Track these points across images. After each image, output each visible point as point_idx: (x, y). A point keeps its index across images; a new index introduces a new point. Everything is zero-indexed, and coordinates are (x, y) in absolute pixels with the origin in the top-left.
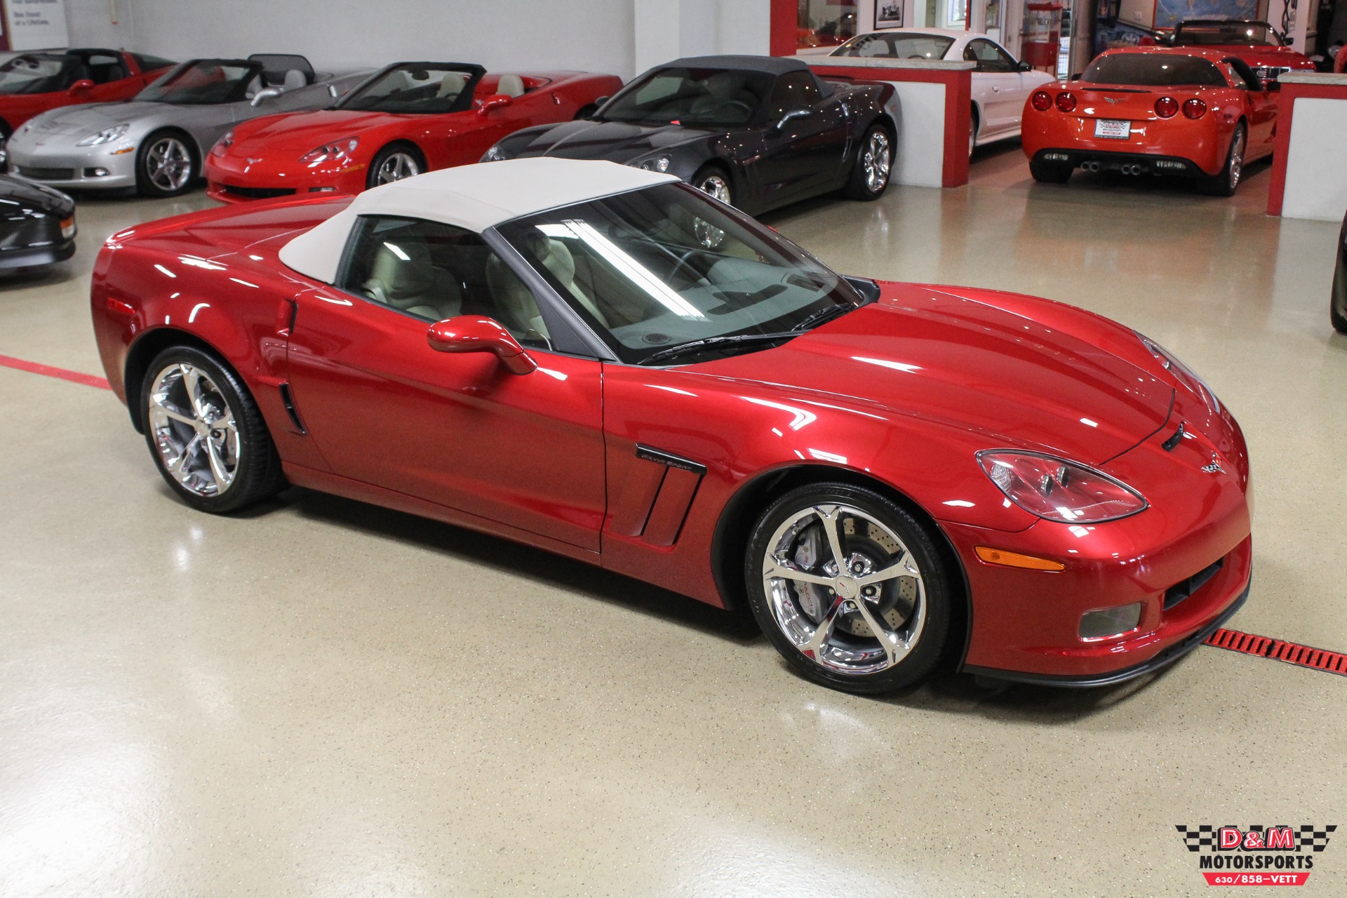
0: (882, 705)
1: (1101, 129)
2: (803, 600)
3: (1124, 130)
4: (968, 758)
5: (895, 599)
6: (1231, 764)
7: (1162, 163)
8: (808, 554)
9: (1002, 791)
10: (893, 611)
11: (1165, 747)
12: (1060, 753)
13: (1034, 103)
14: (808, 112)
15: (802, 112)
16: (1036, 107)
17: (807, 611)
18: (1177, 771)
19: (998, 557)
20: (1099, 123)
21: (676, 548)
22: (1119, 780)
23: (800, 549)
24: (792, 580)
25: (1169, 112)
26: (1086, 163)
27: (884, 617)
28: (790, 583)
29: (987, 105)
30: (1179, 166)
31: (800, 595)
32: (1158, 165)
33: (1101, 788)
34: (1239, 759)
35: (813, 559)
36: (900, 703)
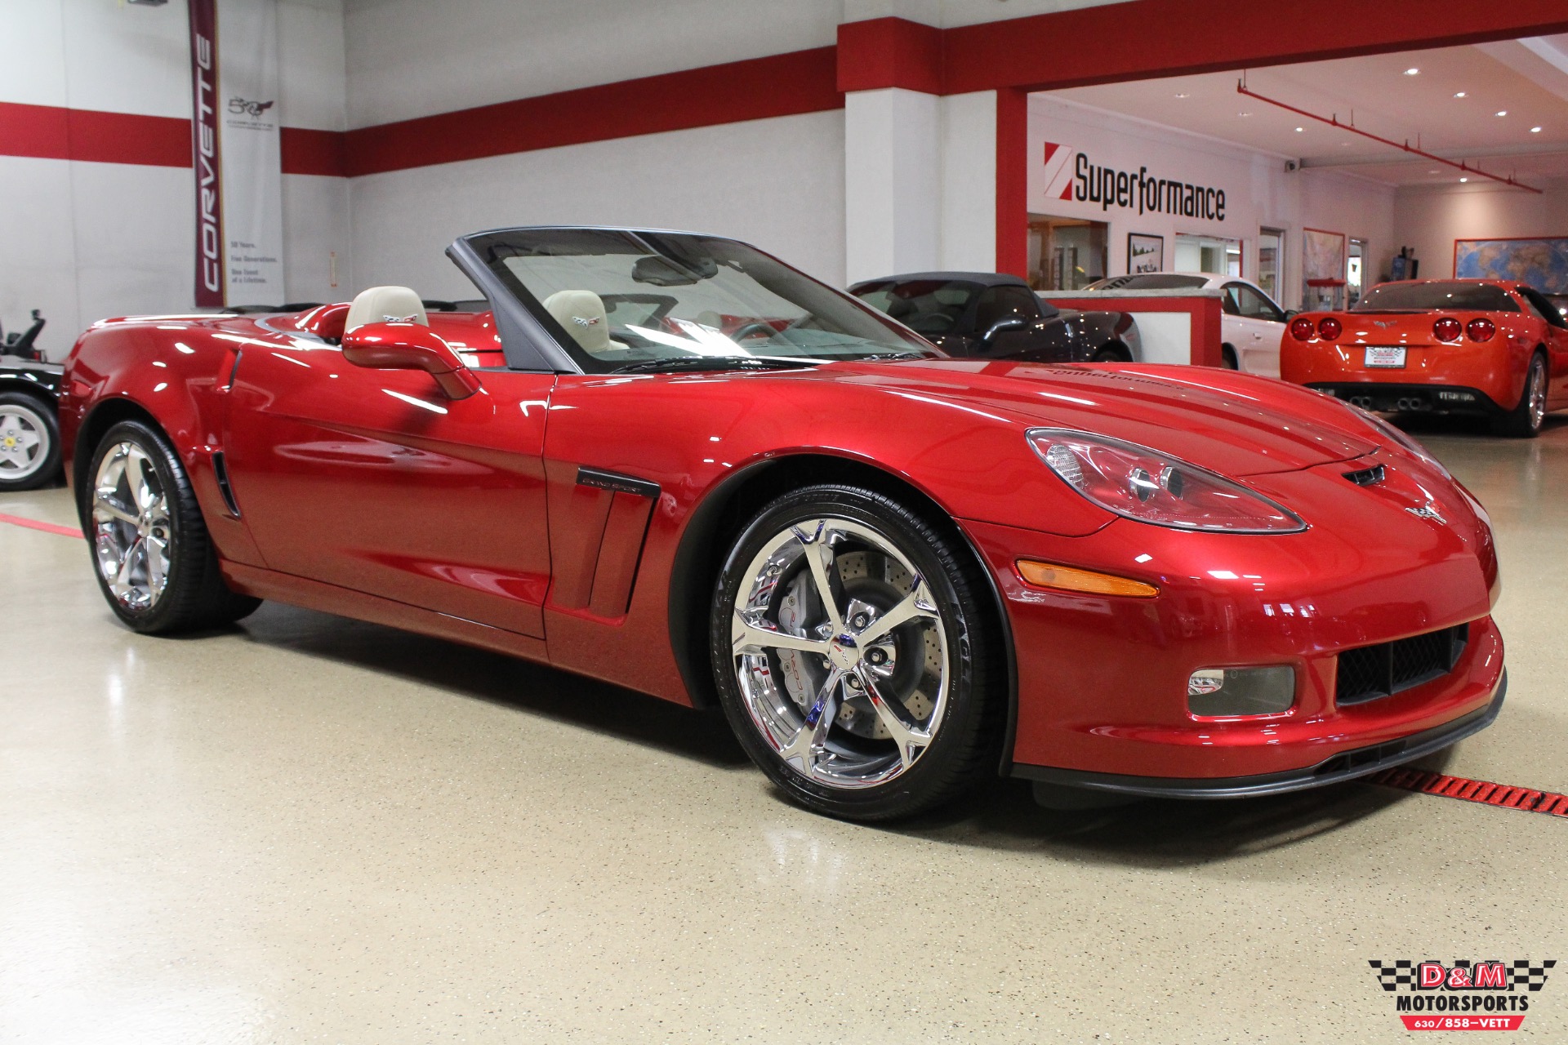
0: (893, 836)
1: (1371, 357)
2: (790, 683)
3: (1398, 358)
4: (1001, 903)
5: (919, 674)
6: (1451, 930)
7: (1446, 395)
8: (796, 608)
9: (1041, 945)
10: (917, 693)
11: (1340, 904)
12: (1159, 903)
13: (1293, 331)
14: (1019, 322)
15: (1014, 322)
16: (1295, 336)
17: (796, 699)
18: (1354, 934)
19: (1053, 577)
20: (1369, 349)
21: (628, 617)
22: (1248, 940)
23: (786, 601)
24: (775, 649)
25: (1450, 336)
26: (1356, 398)
27: (905, 705)
28: (771, 654)
29: (1246, 352)
30: (1467, 397)
31: (786, 674)
32: (1441, 397)
33: (1214, 949)
34: (1466, 923)
35: (802, 616)
36: (925, 836)
